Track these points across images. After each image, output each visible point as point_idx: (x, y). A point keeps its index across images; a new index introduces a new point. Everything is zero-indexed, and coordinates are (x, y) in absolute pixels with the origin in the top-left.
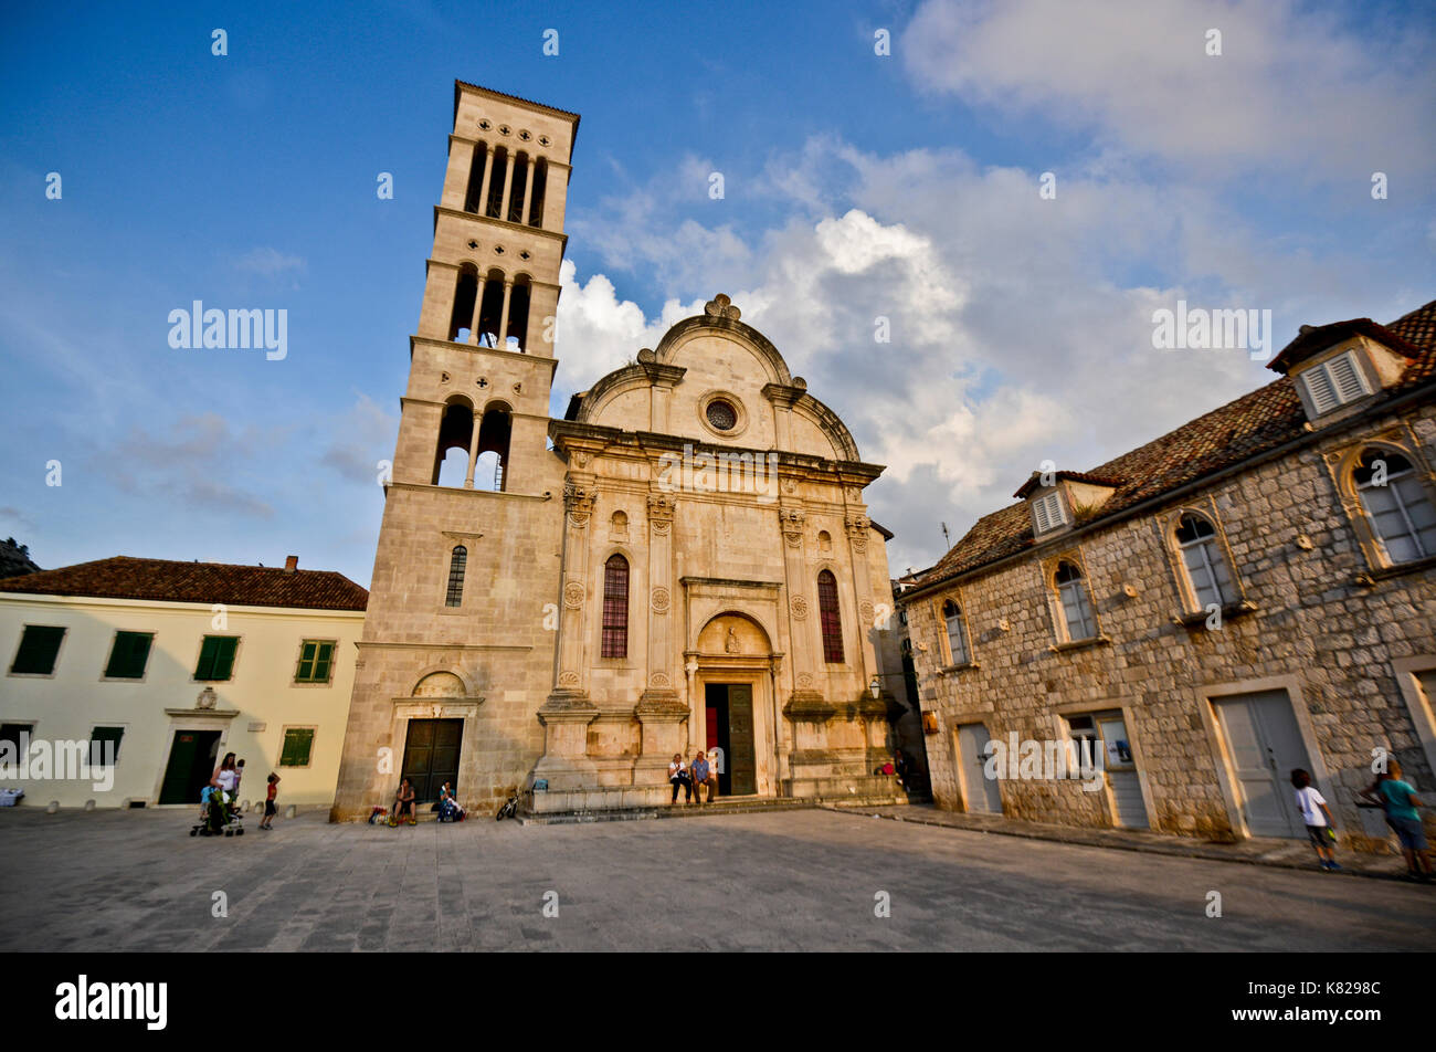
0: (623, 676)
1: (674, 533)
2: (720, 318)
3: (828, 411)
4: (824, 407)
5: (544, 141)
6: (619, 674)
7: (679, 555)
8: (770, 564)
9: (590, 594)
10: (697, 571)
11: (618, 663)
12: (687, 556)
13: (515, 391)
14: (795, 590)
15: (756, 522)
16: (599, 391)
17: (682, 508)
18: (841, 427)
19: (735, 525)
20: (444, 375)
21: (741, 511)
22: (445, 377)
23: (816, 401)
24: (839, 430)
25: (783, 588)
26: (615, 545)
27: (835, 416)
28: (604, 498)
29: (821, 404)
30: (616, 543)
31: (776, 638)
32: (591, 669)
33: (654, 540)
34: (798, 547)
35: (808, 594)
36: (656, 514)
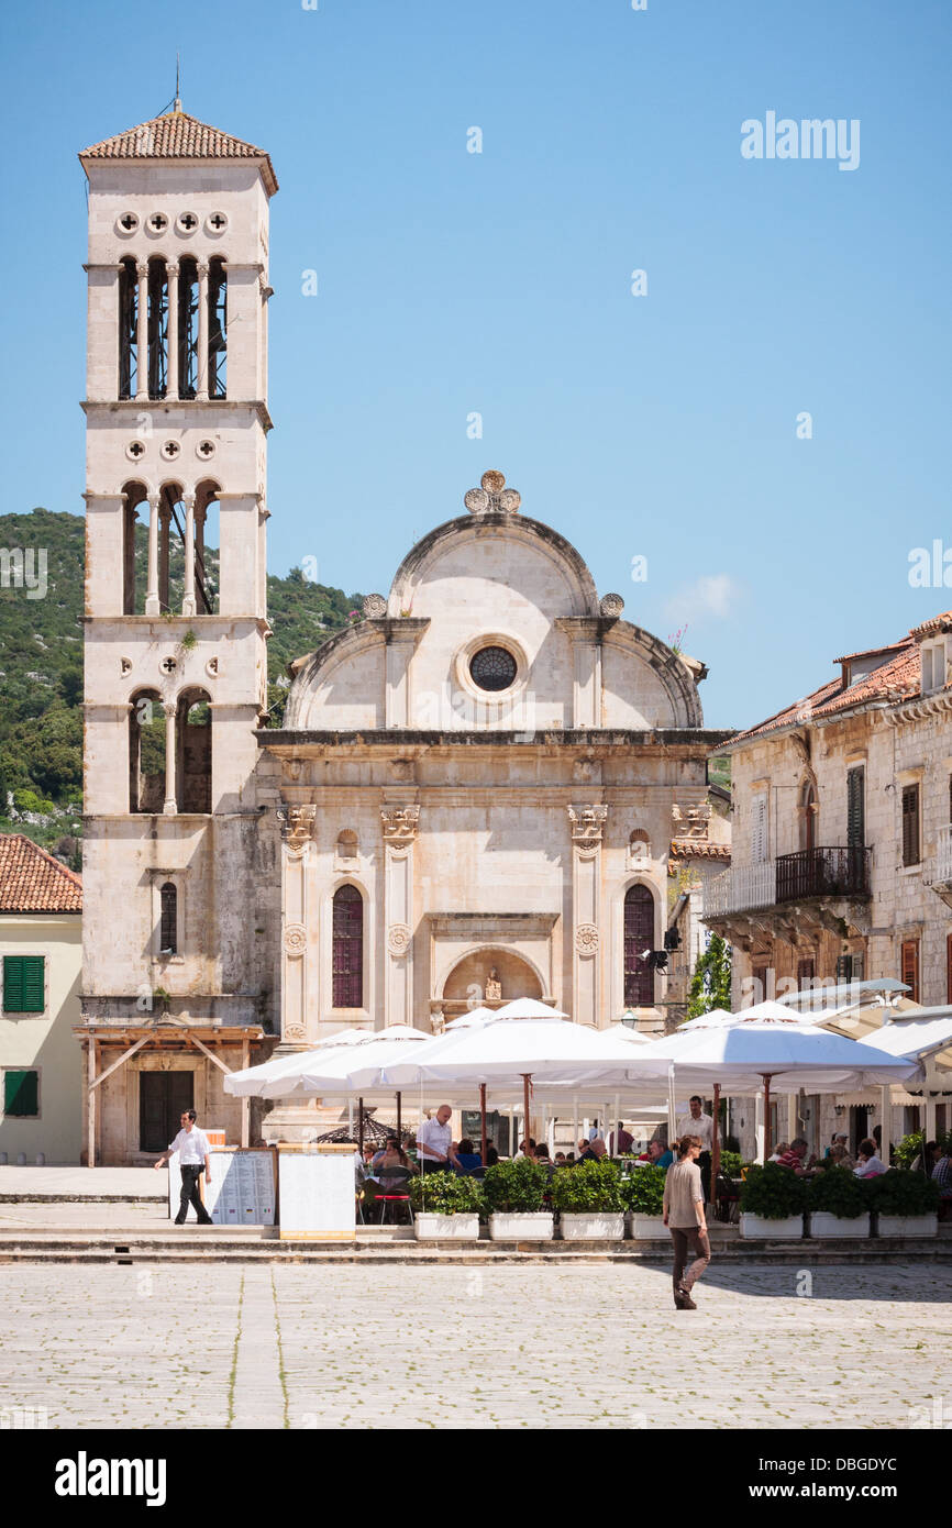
0: (356, 1028)
1: (419, 855)
2: (486, 516)
3: (657, 643)
4: (652, 638)
5: (218, 222)
6: (352, 1028)
7: (426, 881)
9: (315, 937)
11: (352, 1012)
12: (436, 882)
13: (211, 671)
14: (581, 918)
15: (536, 827)
16: (313, 668)
17: (430, 818)
18: (677, 666)
19: (504, 833)
20: (124, 662)
21: (514, 813)
22: (126, 665)
23: (638, 630)
24: (676, 670)
25: (562, 920)
26: (342, 875)
27: (667, 650)
28: (326, 814)
29: (645, 633)
30: (345, 872)
31: (547, 979)
32: (320, 1022)
33: (390, 866)
34: (594, 859)
35: (603, 921)
36: (392, 833)
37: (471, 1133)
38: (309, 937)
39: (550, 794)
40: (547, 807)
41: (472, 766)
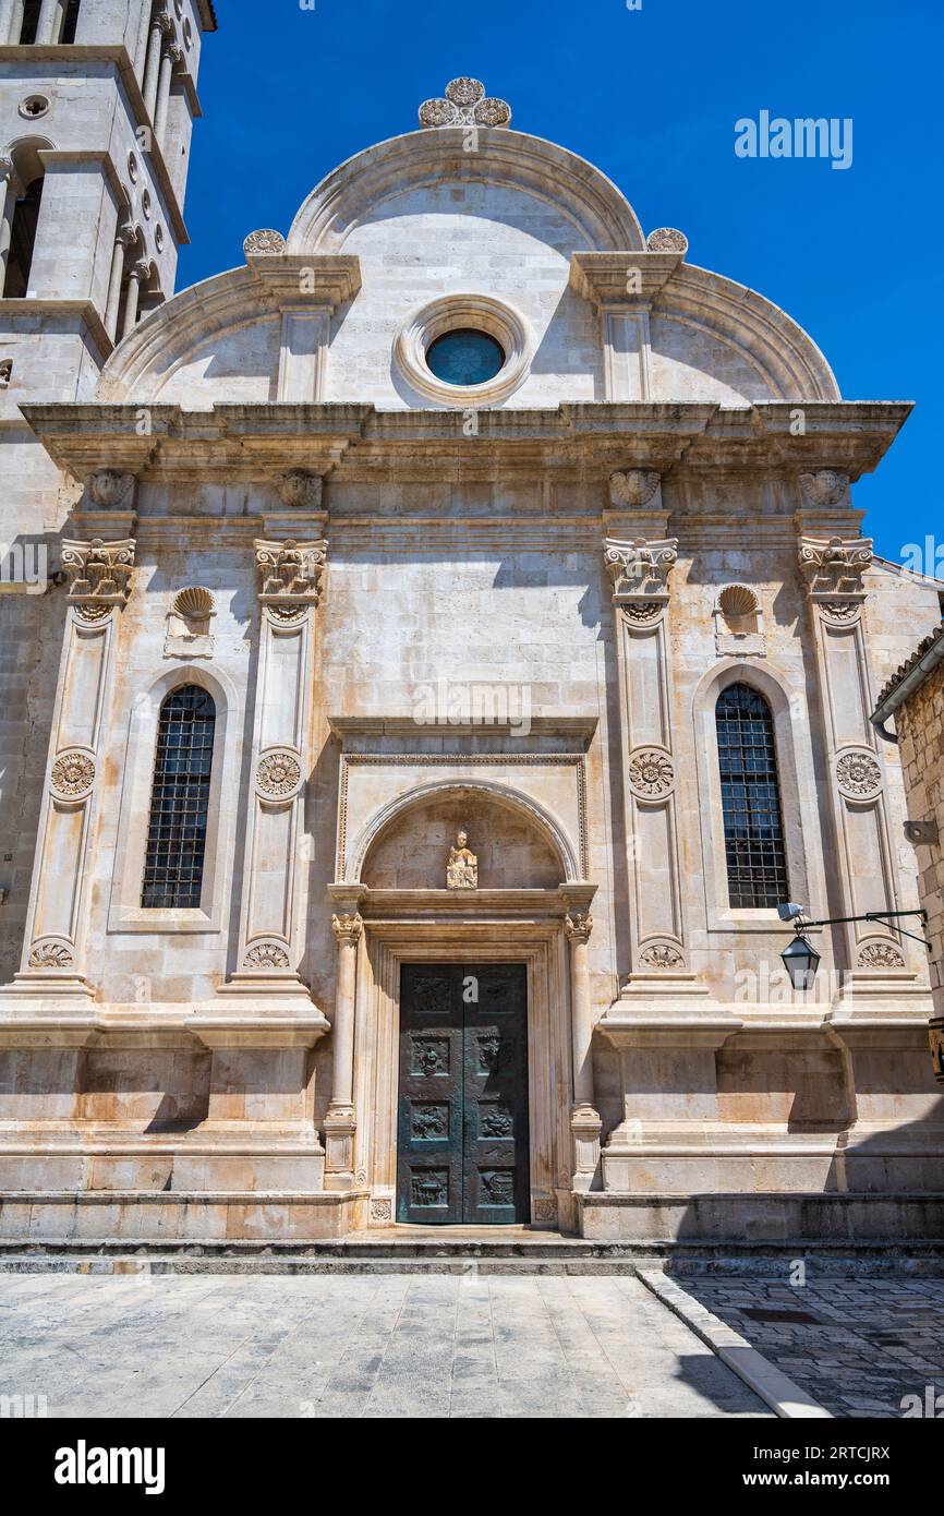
0: (182, 946)
1: (324, 627)
6: (173, 945)
7: (335, 676)
8: (575, 677)
9: (114, 772)
10: (373, 706)
11: (175, 916)
12: (355, 674)
14: (640, 733)
25: (602, 731)
28: (159, 565)
30: (184, 658)
31: (576, 851)
32: (109, 933)
33: (268, 645)
34: (656, 633)
35: (680, 741)
36: (274, 588)
37: (416, 1170)
38: (101, 771)
39: (569, 531)
40: (564, 552)
41: (425, 491)
